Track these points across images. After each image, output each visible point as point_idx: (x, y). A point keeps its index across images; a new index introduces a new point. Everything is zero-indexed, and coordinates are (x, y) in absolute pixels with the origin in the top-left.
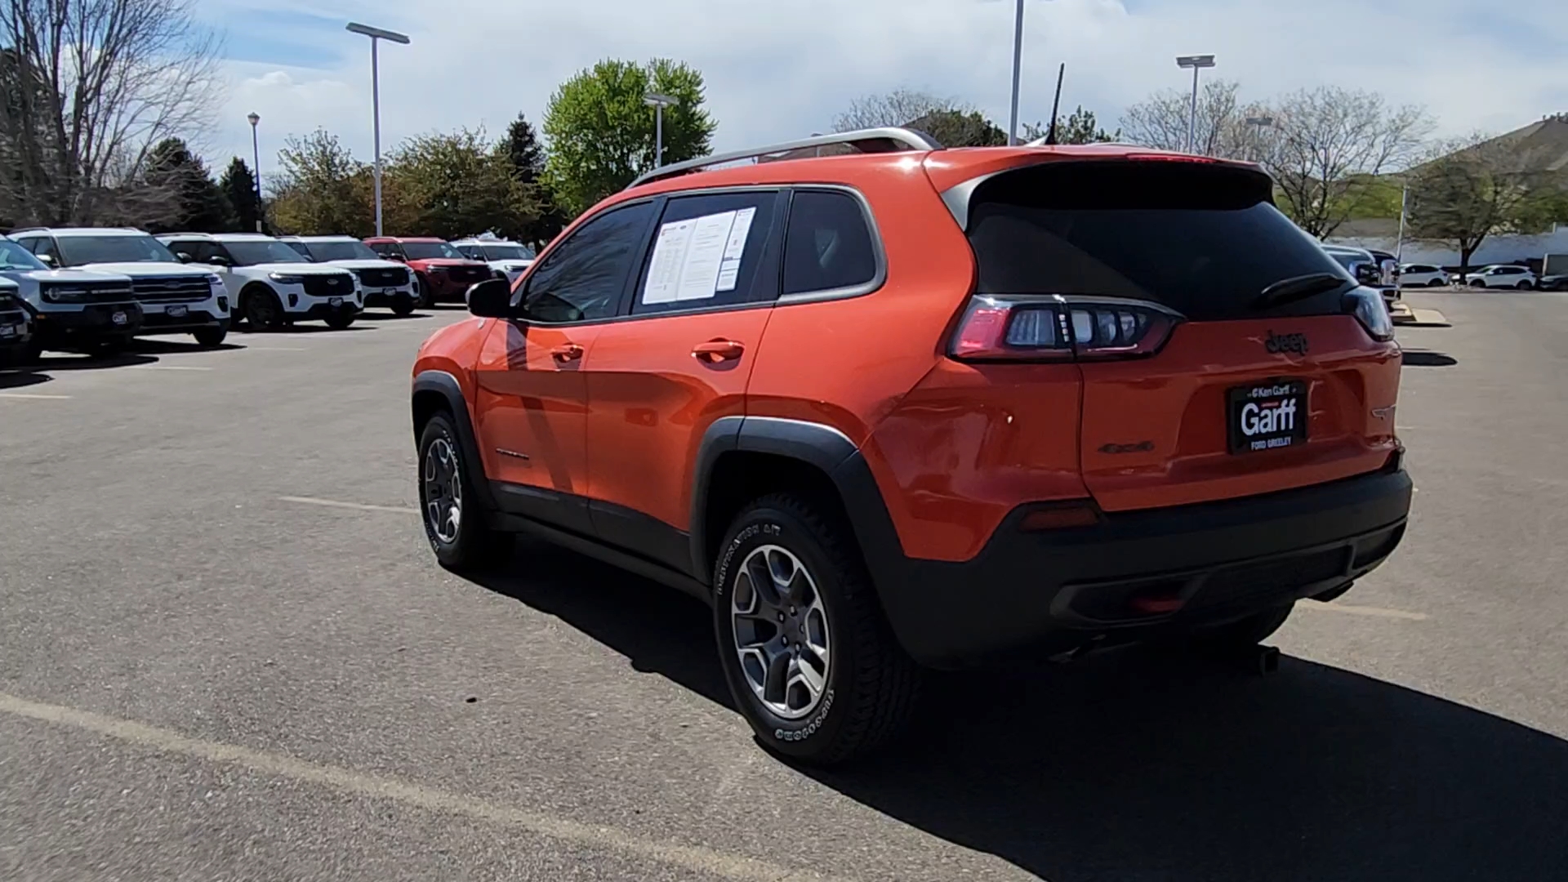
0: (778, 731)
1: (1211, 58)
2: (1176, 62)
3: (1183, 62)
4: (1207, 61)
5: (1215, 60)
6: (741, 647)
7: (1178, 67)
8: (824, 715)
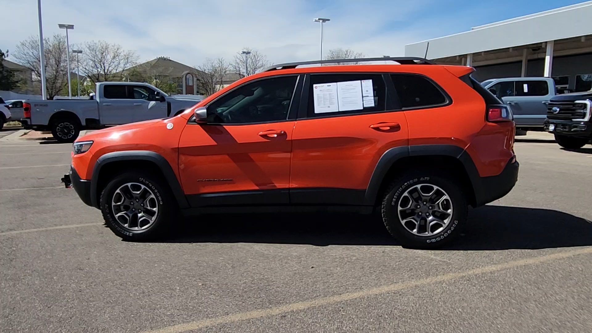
0: (428, 241)
1: (73, 26)
2: (58, 26)
3: (61, 26)
4: (71, 27)
5: (74, 27)
6: (402, 220)
7: (59, 28)
8: (452, 229)
